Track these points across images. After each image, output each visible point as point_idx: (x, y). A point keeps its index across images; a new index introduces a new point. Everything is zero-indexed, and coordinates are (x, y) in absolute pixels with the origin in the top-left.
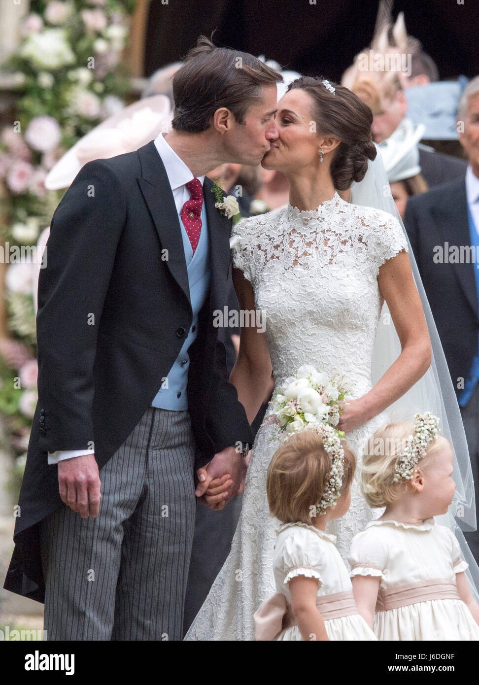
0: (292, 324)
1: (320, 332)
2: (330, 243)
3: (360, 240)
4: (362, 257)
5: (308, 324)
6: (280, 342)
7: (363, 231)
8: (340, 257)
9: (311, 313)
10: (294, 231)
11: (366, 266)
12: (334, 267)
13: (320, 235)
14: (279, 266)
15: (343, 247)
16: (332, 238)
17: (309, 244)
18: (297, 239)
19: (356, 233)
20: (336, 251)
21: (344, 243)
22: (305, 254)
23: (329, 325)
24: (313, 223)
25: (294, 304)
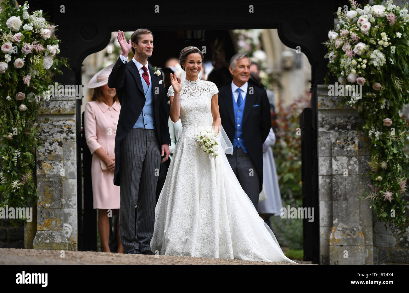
0: (191, 111)
1: (198, 113)
2: (199, 90)
3: (208, 89)
4: (209, 93)
5: (196, 111)
6: (187, 116)
7: (208, 87)
8: (203, 94)
9: (196, 108)
10: (189, 87)
11: (209, 96)
12: (202, 96)
13: (197, 88)
14: (186, 96)
15: (203, 91)
16: (200, 89)
17: (194, 90)
18: (190, 89)
19: (206, 88)
20: (202, 92)
21: (203, 90)
22: (193, 93)
23: (202, 111)
24: (195, 85)
25: (192, 106)
